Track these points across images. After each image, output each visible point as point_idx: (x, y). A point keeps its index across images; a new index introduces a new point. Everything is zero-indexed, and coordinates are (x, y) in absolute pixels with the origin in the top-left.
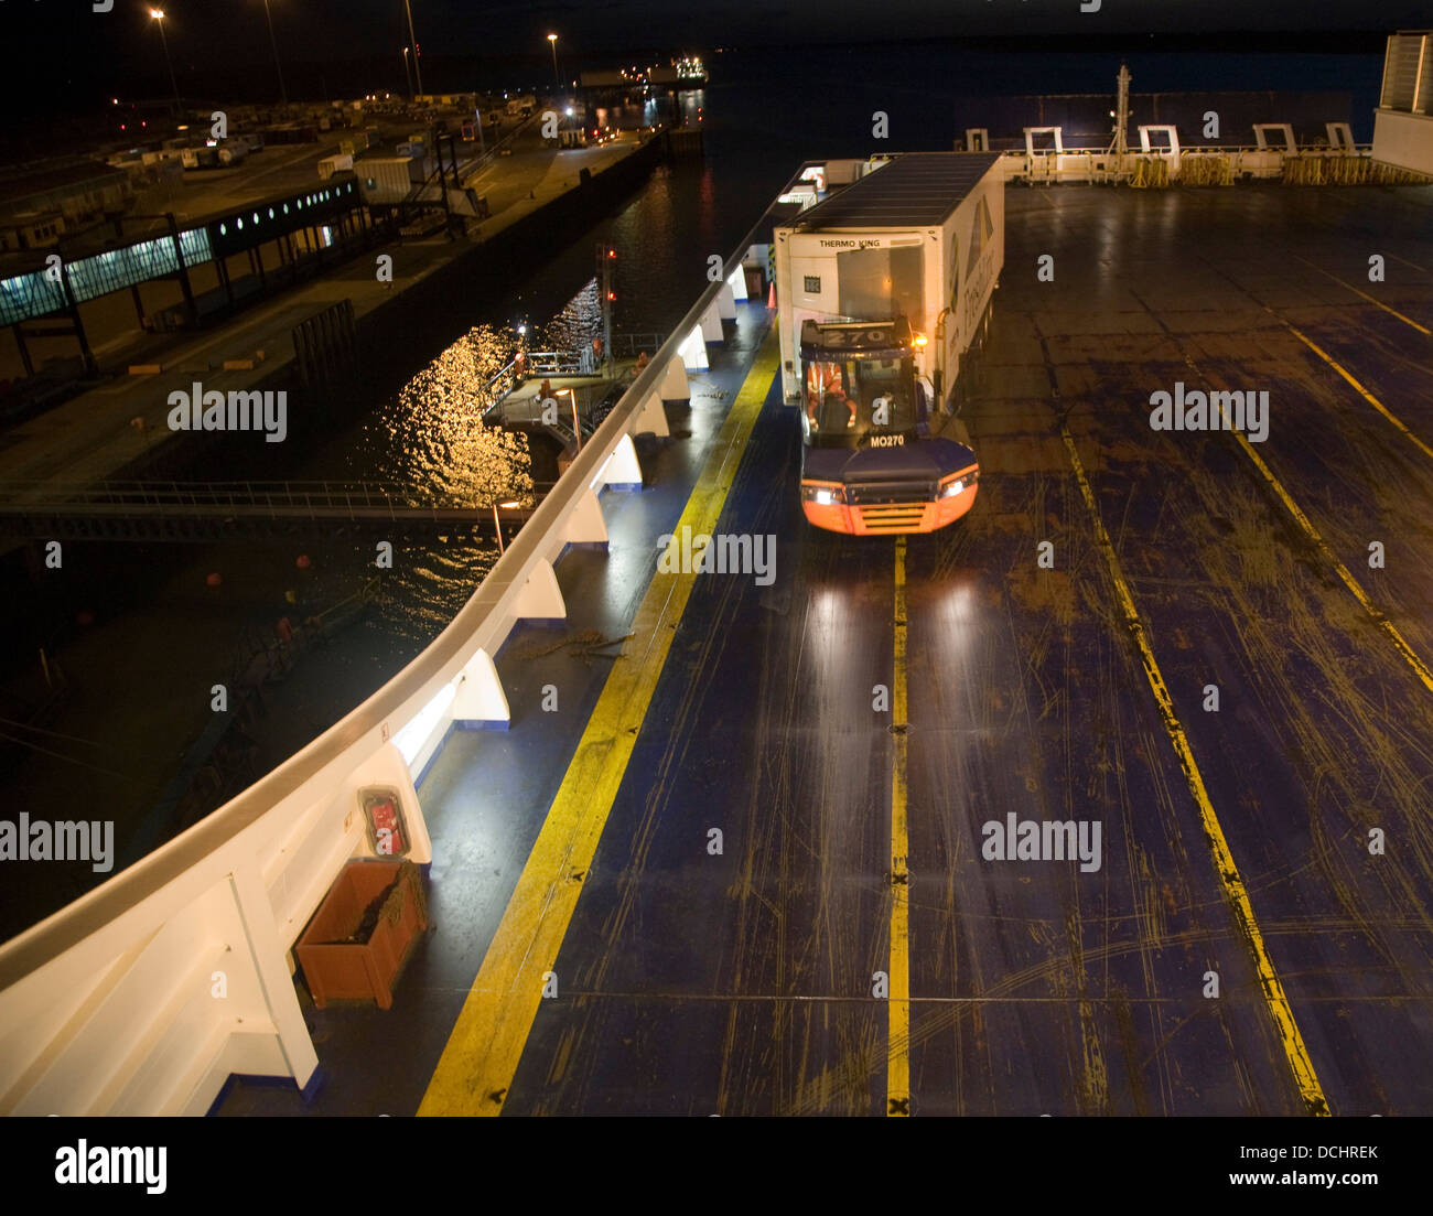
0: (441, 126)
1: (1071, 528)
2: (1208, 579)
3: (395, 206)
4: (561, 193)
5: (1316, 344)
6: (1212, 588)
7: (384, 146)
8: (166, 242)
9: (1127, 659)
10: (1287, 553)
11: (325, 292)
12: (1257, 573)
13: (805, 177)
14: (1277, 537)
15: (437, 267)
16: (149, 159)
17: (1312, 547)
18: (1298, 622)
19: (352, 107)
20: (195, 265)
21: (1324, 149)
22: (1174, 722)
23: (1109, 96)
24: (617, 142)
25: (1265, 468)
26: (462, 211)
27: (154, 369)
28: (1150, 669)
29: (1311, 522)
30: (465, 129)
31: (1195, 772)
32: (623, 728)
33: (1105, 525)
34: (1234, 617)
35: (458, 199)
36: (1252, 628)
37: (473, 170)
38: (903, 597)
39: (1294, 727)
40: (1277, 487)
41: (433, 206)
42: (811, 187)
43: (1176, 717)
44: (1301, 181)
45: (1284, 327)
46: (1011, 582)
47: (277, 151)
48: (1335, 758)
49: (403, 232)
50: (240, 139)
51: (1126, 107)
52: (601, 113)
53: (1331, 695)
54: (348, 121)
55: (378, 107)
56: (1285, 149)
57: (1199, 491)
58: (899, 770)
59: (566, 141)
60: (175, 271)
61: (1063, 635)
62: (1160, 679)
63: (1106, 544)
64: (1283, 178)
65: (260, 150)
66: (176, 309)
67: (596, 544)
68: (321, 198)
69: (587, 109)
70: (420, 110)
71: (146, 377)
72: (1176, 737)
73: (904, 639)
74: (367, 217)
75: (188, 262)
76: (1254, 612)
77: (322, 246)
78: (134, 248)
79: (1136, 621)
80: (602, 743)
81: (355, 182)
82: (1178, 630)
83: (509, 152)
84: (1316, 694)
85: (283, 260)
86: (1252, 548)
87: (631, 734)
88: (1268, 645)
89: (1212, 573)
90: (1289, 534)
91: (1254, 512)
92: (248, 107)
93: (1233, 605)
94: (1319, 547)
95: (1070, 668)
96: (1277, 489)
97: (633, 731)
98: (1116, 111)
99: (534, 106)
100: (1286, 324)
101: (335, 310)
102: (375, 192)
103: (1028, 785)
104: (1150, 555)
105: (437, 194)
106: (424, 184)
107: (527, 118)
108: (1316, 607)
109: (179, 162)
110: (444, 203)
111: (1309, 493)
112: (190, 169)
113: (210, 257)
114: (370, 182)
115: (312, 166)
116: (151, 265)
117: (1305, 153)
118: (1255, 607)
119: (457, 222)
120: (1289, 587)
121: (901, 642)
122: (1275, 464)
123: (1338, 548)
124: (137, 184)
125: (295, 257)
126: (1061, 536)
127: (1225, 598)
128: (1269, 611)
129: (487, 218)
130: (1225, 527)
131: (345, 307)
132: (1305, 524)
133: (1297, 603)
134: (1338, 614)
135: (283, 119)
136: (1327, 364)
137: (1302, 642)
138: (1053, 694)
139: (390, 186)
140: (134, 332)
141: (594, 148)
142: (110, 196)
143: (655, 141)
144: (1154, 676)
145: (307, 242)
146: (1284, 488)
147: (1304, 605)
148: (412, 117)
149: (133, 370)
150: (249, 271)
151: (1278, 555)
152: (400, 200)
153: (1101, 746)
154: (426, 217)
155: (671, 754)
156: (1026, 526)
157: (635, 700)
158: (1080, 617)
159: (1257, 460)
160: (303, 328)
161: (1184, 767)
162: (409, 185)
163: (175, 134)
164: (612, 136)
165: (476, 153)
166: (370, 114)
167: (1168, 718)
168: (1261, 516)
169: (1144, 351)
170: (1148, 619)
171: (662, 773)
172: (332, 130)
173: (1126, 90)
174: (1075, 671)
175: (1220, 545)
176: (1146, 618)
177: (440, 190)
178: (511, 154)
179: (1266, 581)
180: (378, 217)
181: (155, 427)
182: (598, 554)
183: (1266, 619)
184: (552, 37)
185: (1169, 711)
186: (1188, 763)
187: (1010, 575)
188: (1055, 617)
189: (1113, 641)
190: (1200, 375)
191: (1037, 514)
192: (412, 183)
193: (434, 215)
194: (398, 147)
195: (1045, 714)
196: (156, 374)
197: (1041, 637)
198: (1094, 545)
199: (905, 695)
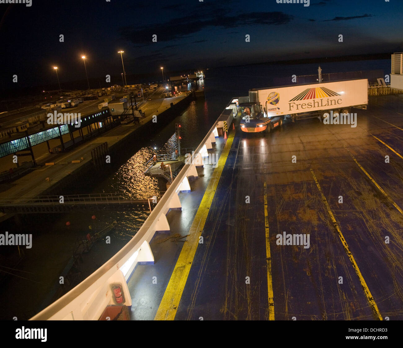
0: (132, 93)
1: (315, 196)
2: (356, 209)
3: (119, 115)
4: (165, 110)
5: (380, 139)
6: (357, 212)
7: (116, 99)
8: (56, 129)
9: (334, 234)
10: (378, 200)
11: (100, 140)
12: (370, 207)
13: (233, 102)
14: (375, 196)
15: (131, 132)
16: (52, 106)
17: (385, 198)
18: (383, 220)
19: (108, 89)
20: (64, 134)
21: (377, 86)
22: (349, 252)
23: (316, 75)
24: (180, 95)
25: (369, 176)
26: (138, 116)
27: (52, 164)
28: (341, 237)
29: (384, 191)
30: (138, 94)
31: (357, 267)
32: (187, 262)
33: (325, 195)
34: (364, 220)
35: (137, 113)
36: (370, 223)
37: (141, 105)
38: (267, 219)
39: (385, 252)
40: (373, 181)
41: (130, 115)
42: (235, 105)
43: (350, 251)
44: (372, 95)
45: (370, 135)
46: (299, 213)
47: (87, 102)
48: (398, 260)
49: (122, 122)
50: (77, 100)
51: (321, 78)
52: (176, 88)
53: (395, 241)
54: (106, 93)
55: (115, 89)
57: (351, 184)
58: (269, 271)
59: (166, 96)
60: (59, 136)
61: (315, 228)
62: (344, 240)
63: (325, 201)
65: (82, 102)
66: (59, 147)
67: (178, 208)
68: (99, 114)
69: (172, 86)
70: (126, 89)
71: (50, 166)
72: (350, 257)
73: (268, 232)
74: (112, 119)
75: (62, 134)
76: (370, 218)
77: (99, 128)
78: (48, 130)
79: (336, 223)
80: (181, 267)
81: (108, 110)
82: (348, 225)
83: (151, 99)
85: (88, 132)
86: (367, 199)
88: (375, 227)
89: (357, 207)
90: (378, 195)
91: (367, 189)
92: (79, 91)
93: (364, 216)
94: (387, 198)
95: (317, 238)
96: (373, 182)
97: (190, 263)
98: (318, 79)
99: (157, 87)
100: (371, 134)
101: (103, 145)
102: (114, 112)
103: (308, 274)
105: (131, 112)
106: (127, 109)
107: (155, 90)
108: (388, 216)
109: (60, 107)
110: (133, 114)
111: (382, 182)
112: (63, 108)
113: (68, 132)
114: (112, 109)
115: (97, 106)
116: (52, 135)
117: (372, 87)
118: (370, 216)
119: (137, 119)
120: (380, 210)
122: (372, 175)
123: (393, 198)
125: (92, 131)
126: (312, 199)
127: (361, 214)
128: (374, 217)
129: (145, 118)
130: (359, 194)
131: (106, 144)
132: (382, 191)
133: (382, 215)
134: (395, 217)
135: (89, 94)
136: (384, 145)
137: (385, 226)
138: (313, 246)
139: (118, 110)
140: (47, 153)
141: (174, 97)
142: (42, 116)
143: (191, 95)
144: (342, 239)
145: (95, 126)
146: (375, 182)
147: (384, 215)
148: (124, 91)
149: (47, 164)
150: (79, 135)
151: (375, 201)
152: (121, 114)
153: (328, 261)
154: (128, 118)
155: (202, 269)
156: (302, 197)
157: (191, 254)
158: (319, 223)
159: (367, 174)
160: (94, 151)
161: (353, 266)
162: (123, 110)
163: (59, 99)
164: (179, 94)
165: (142, 100)
166: (112, 91)
167: (347, 251)
168: (369, 190)
169: (332, 145)
170: (339, 222)
171: (199, 275)
172: (102, 96)
173: (321, 73)
174: (319, 239)
175: (358, 199)
176: (338, 222)
177: (132, 111)
178: (151, 100)
179: (373, 209)
180: (115, 119)
181: (52, 180)
182: (179, 211)
183: (374, 220)
184: (162, 68)
185: (347, 249)
186: (355, 265)
187: (298, 211)
188: (312, 223)
189: (329, 229)
190: (348, 150)
191: (304, 193)
192: (124, 109)
193: (130, 118)
194: (120, 99)
195: (311, 252)
196: (53, 165)
197: (308, 229)
198: (322, 201)
199: (269, 248)
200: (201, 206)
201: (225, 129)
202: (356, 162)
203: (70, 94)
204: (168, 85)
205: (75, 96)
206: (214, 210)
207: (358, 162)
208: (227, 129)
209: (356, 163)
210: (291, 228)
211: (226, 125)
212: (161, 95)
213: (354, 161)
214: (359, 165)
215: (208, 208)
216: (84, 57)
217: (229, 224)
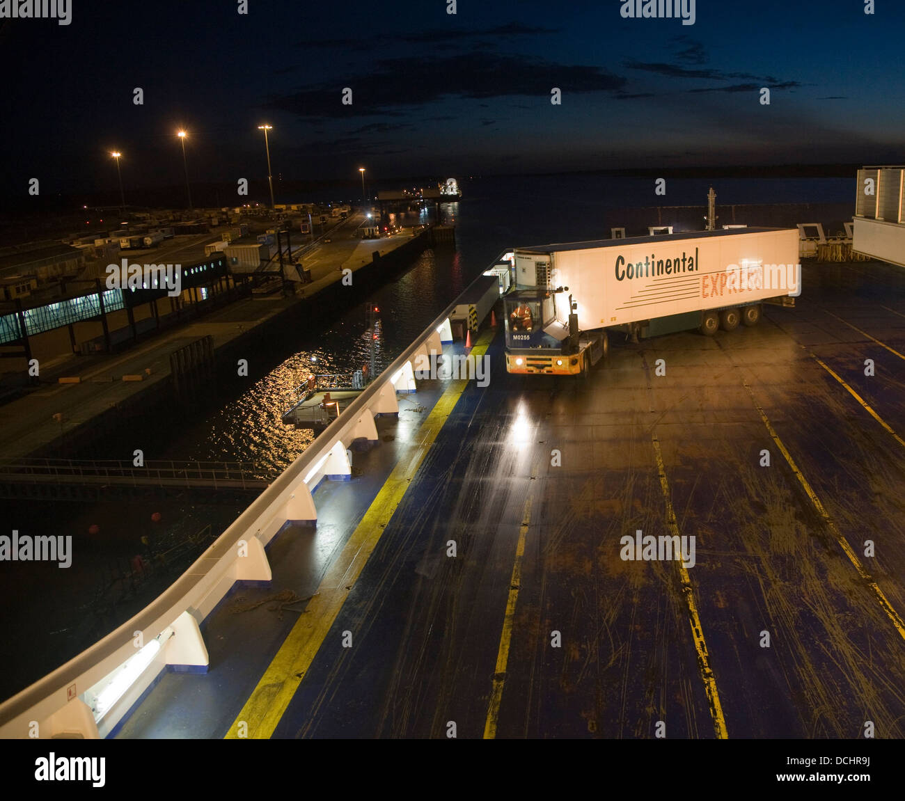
0: (288, 224)
1: (650, 510)
2: (744, 549)
3: (250, 275)
4: (360, 267)
5: (833, 370)
6: (747, 558)
7: (249, 236)
8: (94, 297)
9: (679, 616)
10: (803, 528)
11: (196, 331)
12: (781, 545)
13: (504, 258)
14: (798, 516)
15: (273, 314)
16: (99, 242)
17: (822, 523)
18: (808, 583)
19: (234, 211)
20: (113, 312)
21: (843, 239)
22: (708, 670)
24: (399, 235)
25: (793, 462)
26: (292, 279)
27: (76, 380)
28: (694, 625)
29: (822, 503)
30: (303, 226)
31: (720, 714)
32: (293, 673)
33: (675, 508)
34: (761, 582)
35: (290, 270)
36: (773, 590)
37: (305, 252)
38: (520, 566)
39: (799, 675)
40: (800, 477)
41: (275, 275)
42: (506, 266)
43: (709, 667)
44: (829, 259)
45: (811, 358)
46: (602, 553)
47: (183, 238)
48: (831, 702)
49: (254, 291)
50: (159, 231)
51: (714, 213)
52: (392, 216)
53: (829, 646)
54: (230, 220)
55: (250, 212)
56: (818, 239)
57: (744, 480)
58: (493, 712)
59: (367, 234)
60: (99, 315)
61: (632, 597)
62: (701, 633)
63: (673, 523)
64: (817, 258)
65: (172, 238)
66: (96, 340)
67: (308, 521)
68: (201, 269)
69: (382, 213)
70: (277, 213)
71: (70, 386)
72: (709, 683)
73: (515, 600)
74: (231, 282)
75: (107, 310)
76: (776, 577)
77: (199, 300)
78: (71, 301)
79: (688, 586)
80: (274, 685)
81: (224, 259)
82: (718, 593)
83: (329, 241)
84: (818, 645)
85: (173, 310)
86: (778, 525)
87: (298, 678)
88: (785, 603)
89: (748, 547)
90: (806, 514)
91: (782, 497)
92: (167, 211)
93: (761, 571)
94: (828, 523)
95: (635, 624)
96: (799, 479)
97: (299, 675)
98: (708, 216)
99: (349, 212)
100: (814, 356)
101: (201, 343)
102: (237, 266)
103: (590, 726)
104: (704, 531)
105: (277, 268)
106: (269, 261)
107: (343, 220)
108: (822, 572)
109: (118, 245)
110: (281, 273)
111: (822, 480)
112: (125, 249)
113: (123, 307)
114: (234, 259)
115: (201, 248)
116: (82, 312)
117: (831, 242)
118: (778, 572)
119: (290, 286)
120: (804, 555)
121: (512, 602)
122: (799, 459)
123: (841, 524)
124: (89, 259)
125: (181, 307)
126: (641, 517)
127: (755, 565)
128: (787, 575)
129: (309, 283)
130: (760, 508)
131: (207, 340)
132: (818, 505)
133: (808, 569)
134: (839, 578)
135: (189, 219)
136: (840, 384)
137: (810, 601)
138: (619, 646)
139: (247, 262)
140: (68, 355)
141: (385, 238)
142: (70, 265)
143: (424, 234)
144: (697, 631)
145: (191, 297)
146: (805, 478)
147: (813, 570)
148: (271, 218)
149: (62, 380)
150: (150, 316)
151: (797, 530)
152: (253, 271)
153: (650, 692)
154: (270, 282)
155: (324, 696)
156: (617, 510)
157: (307, 649)
158: (647, 582)
159: (787, 457)
160: (178, 354)
161: (711, 710)
162: (259, 261)
163: (119, 227)
164: (397, 231)
165: (308, 241)
166: (245, 215)
167: (704, 667)
168: (787, 500)
169: (715, 378)
170: (697, 584)
171: (313, 713)
172: (219, 225)
173: (714, 203)
174: (638, 627)
175: (755, 523)
176: (695, 583)
177: (279, 265)
178: (331, 242)
179: (786, 551)
180: (239, 282)
181: (68, 420)
182: (307, 530)
183: (784, 582)
184: (362, 170)
185: (705, 661)
186: (716, 707)
187: (600, 548)
188: (629, 582)
189: (669, 602)
190: (753, 394)
191: (626, 500)
192: (261, 260)
193: (275, 281)
194: (258, 237)
195: (611, 663)
196: (77, 383)
197: (617, 599)
198: (665, 524)
199: (507, 647)
200: (366, 517)
201: (471, 323)
202: (767, 425)
203: (144, 217)
204: (373, 209)
205: (156, 223)
206: (395, 533)
207: (771, 424)
208: (475, 324)
209: (766, 428)
210: (573, 594)
211: (475, 315)
212: (356, 232)
213: (763, 423)
214: (773, 434)
215: (383, 526)
216: (182, 134)
217: (421, 573)
